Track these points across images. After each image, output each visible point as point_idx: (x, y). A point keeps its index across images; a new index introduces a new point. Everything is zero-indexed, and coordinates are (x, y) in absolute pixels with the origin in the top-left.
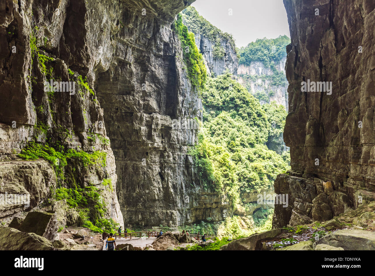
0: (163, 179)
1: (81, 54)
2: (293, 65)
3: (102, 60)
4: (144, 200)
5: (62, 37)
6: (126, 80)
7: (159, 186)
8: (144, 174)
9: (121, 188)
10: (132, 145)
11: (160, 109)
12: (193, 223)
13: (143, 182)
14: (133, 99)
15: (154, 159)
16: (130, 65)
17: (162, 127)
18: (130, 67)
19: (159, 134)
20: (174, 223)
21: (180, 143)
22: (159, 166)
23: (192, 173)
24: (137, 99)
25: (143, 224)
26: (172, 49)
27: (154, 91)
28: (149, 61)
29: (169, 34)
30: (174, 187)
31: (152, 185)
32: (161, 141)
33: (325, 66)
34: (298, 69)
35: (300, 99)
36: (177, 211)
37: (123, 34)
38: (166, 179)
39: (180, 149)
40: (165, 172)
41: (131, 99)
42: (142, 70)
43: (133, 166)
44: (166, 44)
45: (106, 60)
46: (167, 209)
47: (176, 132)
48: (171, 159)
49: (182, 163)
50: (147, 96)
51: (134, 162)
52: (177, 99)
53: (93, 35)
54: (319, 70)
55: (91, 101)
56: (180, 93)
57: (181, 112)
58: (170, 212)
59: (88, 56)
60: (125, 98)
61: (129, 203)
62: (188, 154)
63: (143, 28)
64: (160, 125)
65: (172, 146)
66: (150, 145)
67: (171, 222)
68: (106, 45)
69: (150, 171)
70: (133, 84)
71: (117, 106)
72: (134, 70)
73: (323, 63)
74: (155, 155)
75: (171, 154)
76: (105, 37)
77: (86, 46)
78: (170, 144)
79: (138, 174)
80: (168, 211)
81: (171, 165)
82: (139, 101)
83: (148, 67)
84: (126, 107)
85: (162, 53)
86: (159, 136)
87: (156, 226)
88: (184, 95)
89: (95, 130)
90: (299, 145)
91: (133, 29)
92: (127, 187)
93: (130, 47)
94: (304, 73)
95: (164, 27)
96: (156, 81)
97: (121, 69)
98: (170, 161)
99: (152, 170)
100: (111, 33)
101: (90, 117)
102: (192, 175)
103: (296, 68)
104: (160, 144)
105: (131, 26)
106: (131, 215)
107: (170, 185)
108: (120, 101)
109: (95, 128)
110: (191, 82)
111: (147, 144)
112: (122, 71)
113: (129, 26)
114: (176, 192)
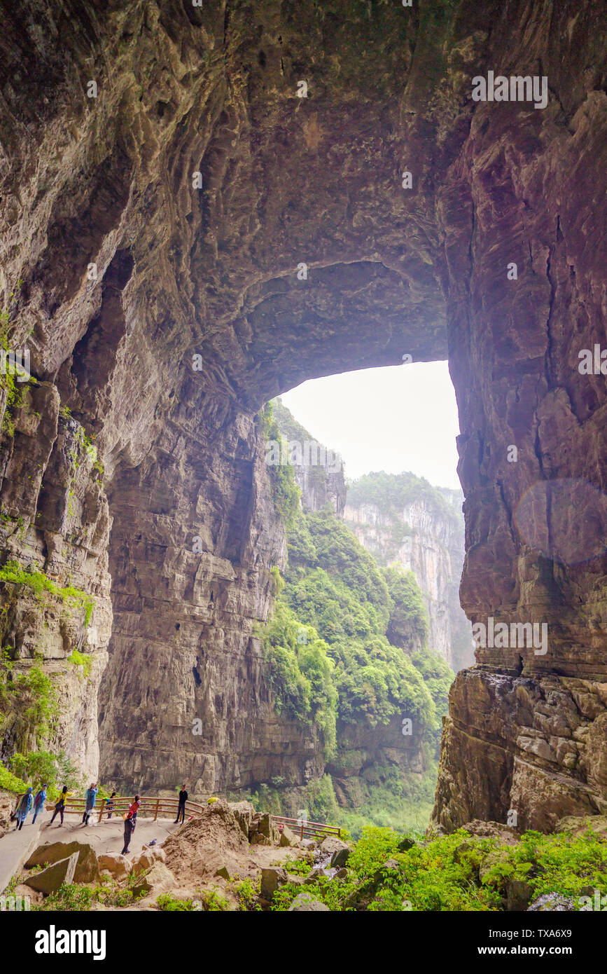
0: (198, 681)
1: (97, 396)
2: (476, 461)
3: (132, 445)
4: (154, 726)
5: (67, 359)
6: (165, 488)
7: (190, 697)
8: (165, 668)
9: (113, 694)
10: (152, 607)
11: (215, 547)
12: (245, 788)
13: (159, 684)
14: (172, 523)
15: (188, 639)
16: (178, 465)
17: (214, 577)
18: (177, 467)
19: (206, 592)
20: (205, 786)
21: (242, 612)
22: (196, 654)
23: (255, 675)
24: (179, 523)
25: (141, 784)
26: (251, 451)
27: (211, 515)
28: (210, 465)
29: (248, 428)
30: (219, 702)
31: (177, 693)
32: (207, 605)
33: (548, 454)
34: (486, 467)
35: (496, 519)
36: (217, 757)
37: (176, 413)
38: (205, 683)
39: (241, 624)
40: (205, 668)
41: (168, 521)
42: (197, 476)
43: (146, 650)
44: (242, 443)
45: (141, 447)
46: (196, 750)
47: (237, 591)
48: (221, 641)
49: (239, 653)
50: (198, 521)
51: (150, 642)
52: (248, 531)
53: (128, 396)
54: (536, 461)
55: (91, 481)
56: (254, 522)
57: (251, 555)
58: (202, 757)
59: (107, 404)
60: (158, 518)
61: (121, 730)
62: (254, 636)
63: (210, 410)
64: (211, 575)
65: (225, 617)
66: (186, 610)
67: (200, 782)
68: (145, 422)
69: (177, 662)
70: (176, 496)
71: (140, 532)
72: (183, 474)
73: (544, 449)
74: (192, 631)
75: (222, 632)
76: (147, 406)
77: (110, 387)
78: (224, 612)
79: (152, 667)
80: (198, 756)
81: (219, 654)
82: (181, 528)
83: (207, 472)
84: (157, 535)
85: (233, 455)
86: (205, 596)
87: (166, 789)
88: (260, 528)
89: (86, 540)
90: (500, 609)
91: (194, 409)
92: (126, 694)
93: (184, 437)
94: (500, 472)
95: (244, 417)
96: (217, 498)
97: (161, 468)
98: (218, 645)
99: (182, 661)
100: (157, 407)
101: (81, 511)
102: (255, 680)
103: (482, 465)
104: (205, 610)
105: (191, 404)
106: (120, 760)
107: (211, 695)
108: (147, 522)
109: (86, 537)
110: (275, 507)
111: (181, 609)
112: (162, 471)
113: (189, 405)
114: (219, 710)
